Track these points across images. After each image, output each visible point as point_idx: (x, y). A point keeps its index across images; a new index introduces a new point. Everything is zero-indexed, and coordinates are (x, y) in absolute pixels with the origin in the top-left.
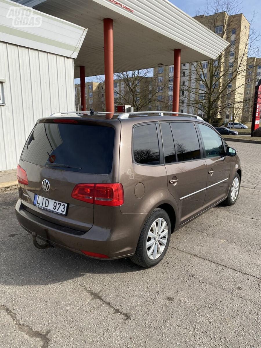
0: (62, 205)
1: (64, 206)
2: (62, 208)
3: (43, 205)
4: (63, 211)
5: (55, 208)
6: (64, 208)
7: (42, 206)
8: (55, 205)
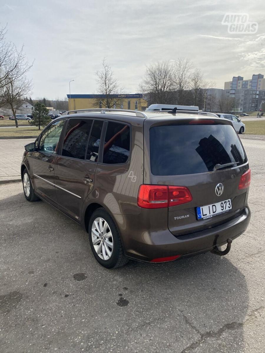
0: (227, 202)
1: (229, 202)
2: (228, 205)
3: (211, 213)
4: (229, 206)
5: (222, 208)
6: (229, 204)
7: (210, 215)
8: (222, 206)
